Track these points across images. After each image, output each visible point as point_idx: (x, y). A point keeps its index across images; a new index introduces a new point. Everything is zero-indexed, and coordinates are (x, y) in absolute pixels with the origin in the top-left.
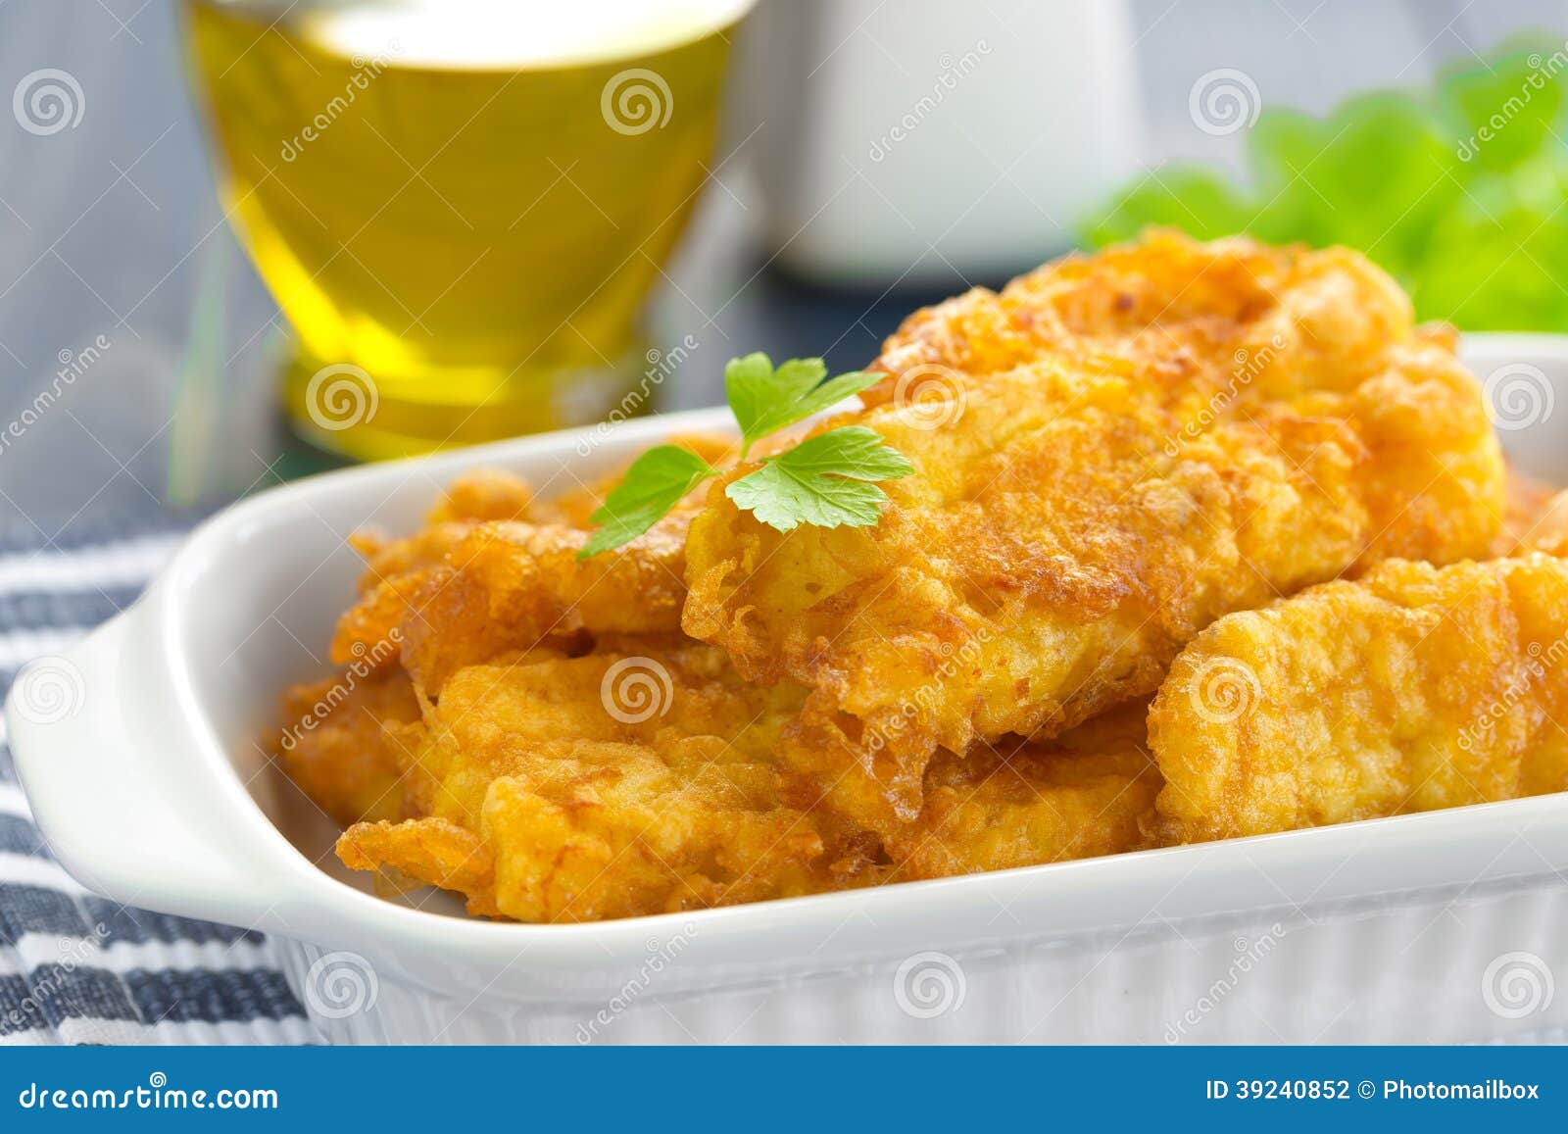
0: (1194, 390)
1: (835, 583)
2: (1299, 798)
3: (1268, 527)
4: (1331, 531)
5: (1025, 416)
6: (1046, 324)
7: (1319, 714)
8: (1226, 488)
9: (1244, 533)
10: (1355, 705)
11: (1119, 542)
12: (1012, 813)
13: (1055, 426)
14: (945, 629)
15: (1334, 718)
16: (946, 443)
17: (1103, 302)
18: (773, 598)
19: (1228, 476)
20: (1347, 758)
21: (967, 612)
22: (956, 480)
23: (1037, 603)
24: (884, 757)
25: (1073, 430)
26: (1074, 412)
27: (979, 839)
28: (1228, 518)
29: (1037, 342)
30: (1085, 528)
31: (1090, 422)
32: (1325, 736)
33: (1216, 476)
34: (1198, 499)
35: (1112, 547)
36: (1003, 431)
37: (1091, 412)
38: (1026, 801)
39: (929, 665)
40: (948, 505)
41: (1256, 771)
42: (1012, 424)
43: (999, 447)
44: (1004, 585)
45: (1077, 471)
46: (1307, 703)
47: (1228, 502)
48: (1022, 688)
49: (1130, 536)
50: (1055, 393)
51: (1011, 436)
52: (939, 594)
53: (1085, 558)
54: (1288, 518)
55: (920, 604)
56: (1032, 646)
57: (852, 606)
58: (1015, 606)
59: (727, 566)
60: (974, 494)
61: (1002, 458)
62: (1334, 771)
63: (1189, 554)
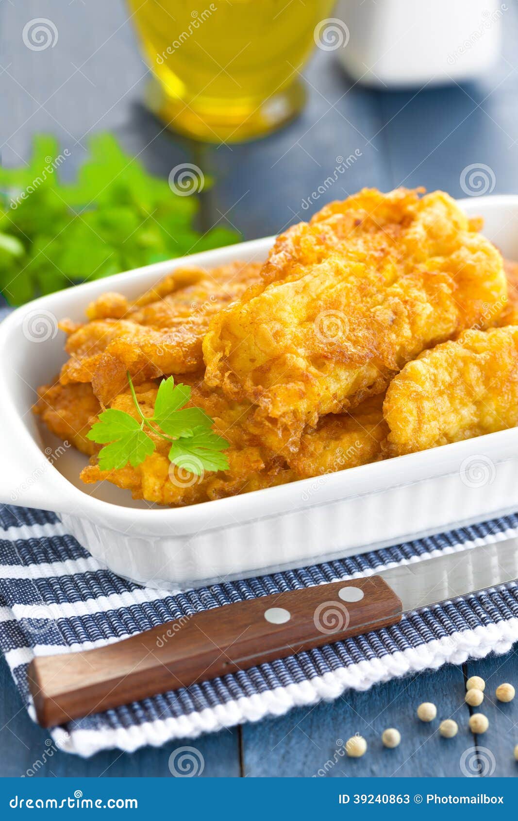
0: (389, 262)
1: (261, 360)
3: (422, 322)
4: (445, 320)
5: (327, 284)
6: (330, 239)
7: (446, 397)
8: (405, 308)
9: (413, 324)
10: (459, 392)
11: (367, 334)
13: (339, 286)
14: (305, 379)
15: (452, 398)
16: (299, 298)
17: (350, 223)
19: (406, 302)
21: (313, 369)
22: (303, 314)
23: (338, 363)
24: (285, 429)
25: (346, 287)
26: (345, 279)
28: (407, 321)
29: (328, 248)
30: (354, 329)
31: (352, 283)
32: (448, 404)
33: (401, 303)
34: (395, 313)
35: (365, 338)
36: (319, 291)
37: (352, 279)
39: (302, 395)
40: (301, 323)
42: (323, 287)
43: (318, 298)
44: (326, 357)
45: (348, 305)
46: (441, 394)
47: (407, 314)
48: (335, 396)
49: (371, 331)
50: (338, 272)
51: (322, 292)
52: (302, 363)
53: (355, 343)
54: (429, 317)
55: (295, 368)
56: (337, 379)
57: (269, 370)
58: (331, 365)
59: (219, 355)
60: (311, 319)
61: (321, 303)
62: (452, 417)
63: (394, 336)
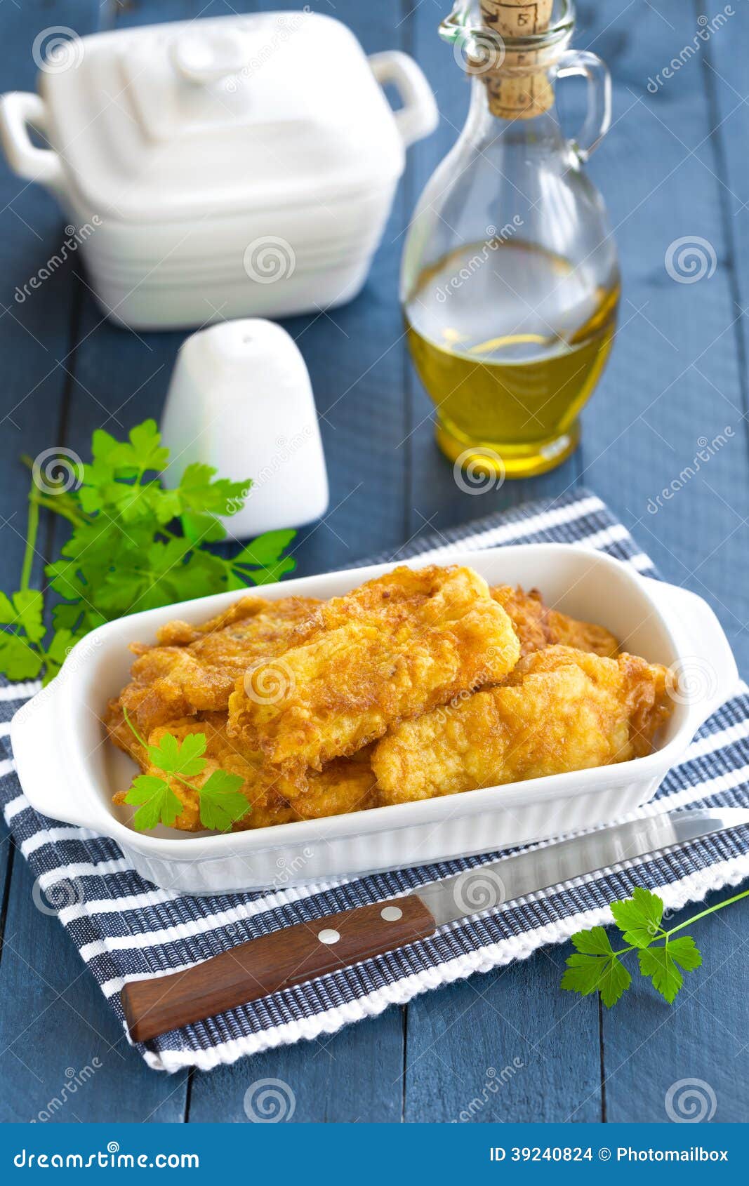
0: (404, 627)
1: (276, 712)
2: (426, 778)
3: (423, 674)
4: (446, 670)
5: (340, 646)
6: (354, 609)
7: (431, 750)
8: (407, 662)
9: (413, 675)
10: (443, 745)
11: (368, 686)
12: (331, 788)
13: (350, 648)
14: (306, 729)
15: (437, 751)
16: (312, 659)
17: (377, 597)
18: (257, 720)
19: (408, 657)
20: (441, 762)
21: (316, 719)
22: (315, 673)
23: (339, 712)
24: (291, 772)
25: (357, 648)
26: (357, 642)
27: (320, 797)
28: (406, 672)
29: (349, 616)
30: (358, 683)
31: (363, 645)
32: (434, 756)
33: (403, 658)
34: (396, 667)
35: (366, 689)
36: (332, 652)
37: (365, 641)
38: (336, 784)
39: (300, 742)
40: (312, 680)
41: (408, 773)
42: (335, 649)
43: (330, 657)
44: (328, 708)
45: (357, 663)
46: (426, 747)
47: (406, 667)
48: (337, 741)
49: (373, 684)
50: (352, 636)
51: (335, 653)
52: (306, 714)
53: (356, 694)
54: (430, 668)
55: (298, 719)
56: (340, 725)
57: (279, 721)
58: (332, 715)
59: (241, 711)
60: (321, 676)
61: (331, 662)
62: (438, 768)
63: (393, 687)
